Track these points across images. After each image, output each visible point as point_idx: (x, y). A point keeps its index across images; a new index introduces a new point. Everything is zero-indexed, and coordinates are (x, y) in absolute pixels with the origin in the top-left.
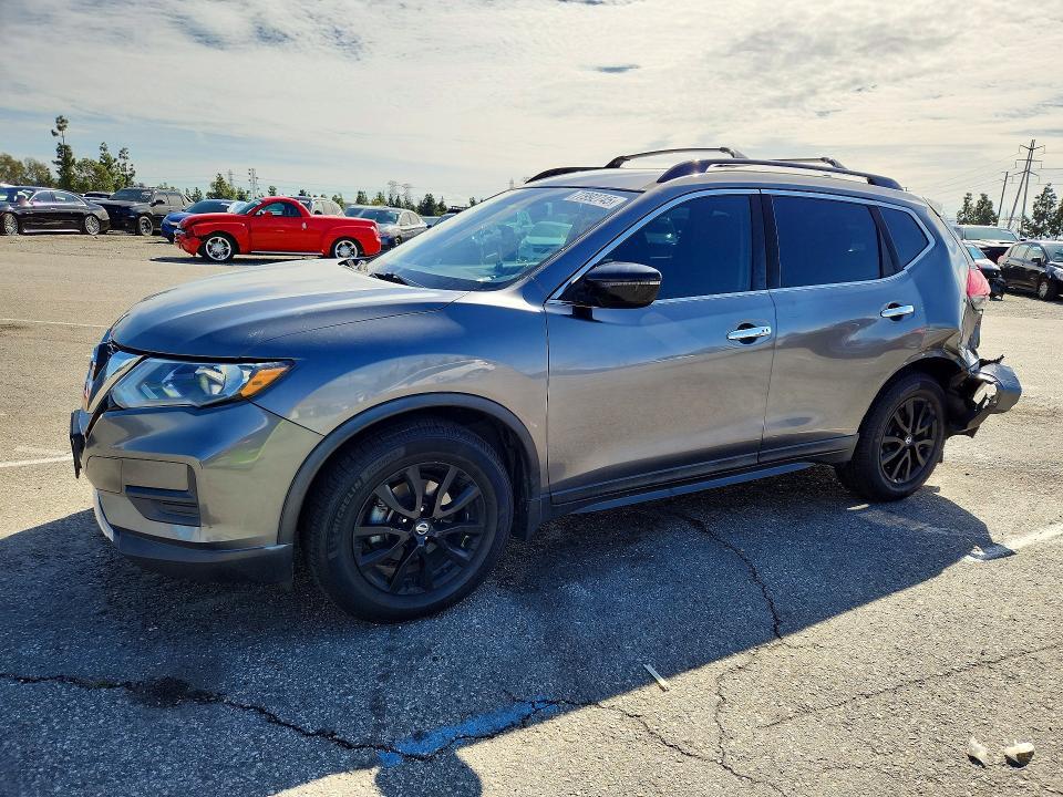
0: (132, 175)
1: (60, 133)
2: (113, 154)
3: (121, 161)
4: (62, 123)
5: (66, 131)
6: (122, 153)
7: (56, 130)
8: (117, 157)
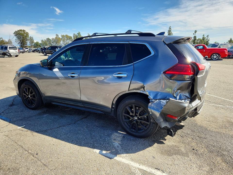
0: (209, 41)
1: (195, 34)
2: (205, 36)
3: (207, 38)
4: (196, 31)
5: (196, 33)
6: (208, 36)
7: (194, 33)
8: (206, 37)
